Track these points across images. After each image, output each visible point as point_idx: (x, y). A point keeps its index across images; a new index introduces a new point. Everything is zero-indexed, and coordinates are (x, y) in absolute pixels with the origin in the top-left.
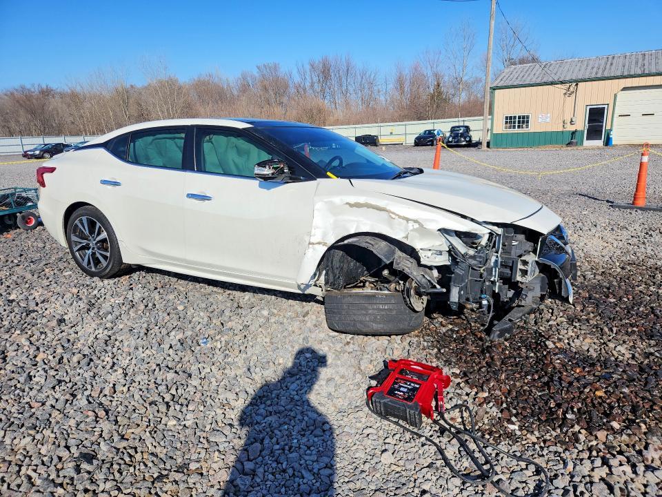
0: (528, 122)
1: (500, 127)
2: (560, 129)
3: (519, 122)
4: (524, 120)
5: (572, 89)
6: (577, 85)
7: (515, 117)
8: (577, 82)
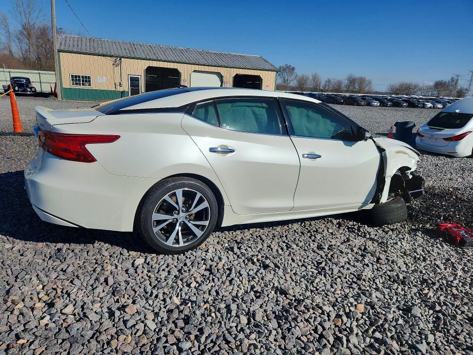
0: (90, 81)
1: (67, 83)
2: (114, 89)
3: (83, 81)
4: (87, 80)
5: (118, 62)
6: (120, 59)
7: (79, 77)
8: (121, 58)
